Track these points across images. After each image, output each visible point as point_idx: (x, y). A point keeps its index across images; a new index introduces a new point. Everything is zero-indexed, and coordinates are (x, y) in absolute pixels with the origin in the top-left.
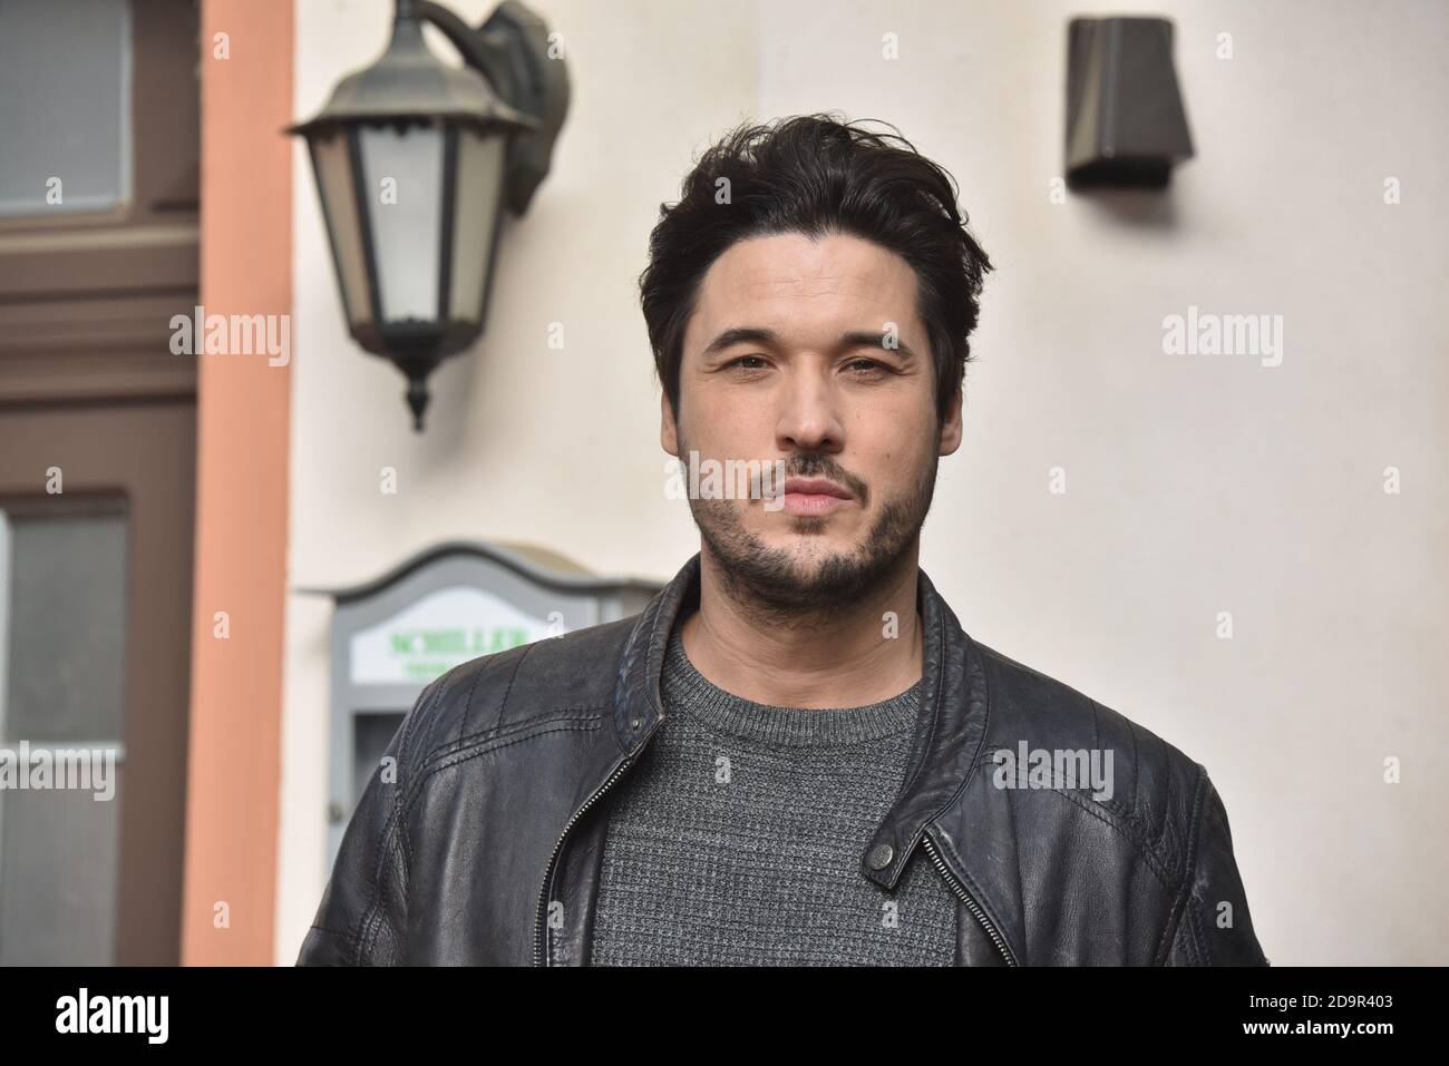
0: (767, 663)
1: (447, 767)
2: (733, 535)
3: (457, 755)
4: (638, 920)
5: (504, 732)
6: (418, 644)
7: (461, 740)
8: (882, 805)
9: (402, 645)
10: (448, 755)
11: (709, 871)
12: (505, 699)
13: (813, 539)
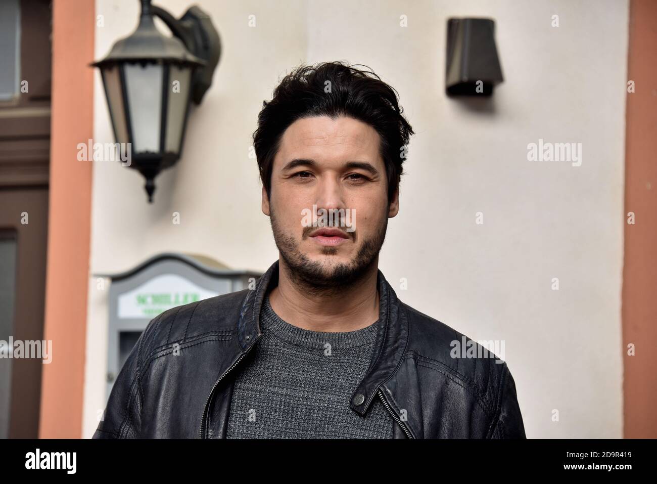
0: (309, 311)
1: (161, 356)
2: (294, 254)
3: (165, 351)
4: (247, 427)
5: (187, 341)
6: (149, 300)
7: (167, 345)
8: (359, 376)
9: (142, 300)
10: (162, 351)
11: (280, 405)
12: (188, 326)
13: (331, 257)
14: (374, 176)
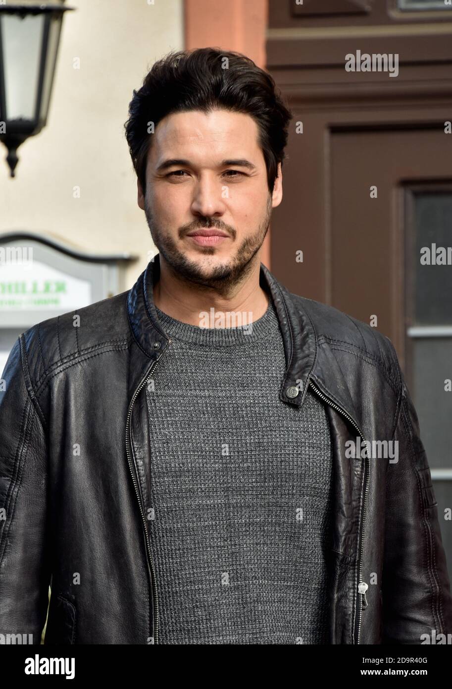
1: (59, 373)
2: (173, 253)
3: (62, 367)
4: (182, 432)
5: (82, 354)
7: (62, 360)
10: (58, 367)
11: (207, 407)
12: (77, 338)
14: (252, 171)
